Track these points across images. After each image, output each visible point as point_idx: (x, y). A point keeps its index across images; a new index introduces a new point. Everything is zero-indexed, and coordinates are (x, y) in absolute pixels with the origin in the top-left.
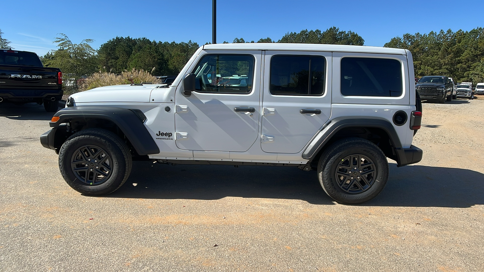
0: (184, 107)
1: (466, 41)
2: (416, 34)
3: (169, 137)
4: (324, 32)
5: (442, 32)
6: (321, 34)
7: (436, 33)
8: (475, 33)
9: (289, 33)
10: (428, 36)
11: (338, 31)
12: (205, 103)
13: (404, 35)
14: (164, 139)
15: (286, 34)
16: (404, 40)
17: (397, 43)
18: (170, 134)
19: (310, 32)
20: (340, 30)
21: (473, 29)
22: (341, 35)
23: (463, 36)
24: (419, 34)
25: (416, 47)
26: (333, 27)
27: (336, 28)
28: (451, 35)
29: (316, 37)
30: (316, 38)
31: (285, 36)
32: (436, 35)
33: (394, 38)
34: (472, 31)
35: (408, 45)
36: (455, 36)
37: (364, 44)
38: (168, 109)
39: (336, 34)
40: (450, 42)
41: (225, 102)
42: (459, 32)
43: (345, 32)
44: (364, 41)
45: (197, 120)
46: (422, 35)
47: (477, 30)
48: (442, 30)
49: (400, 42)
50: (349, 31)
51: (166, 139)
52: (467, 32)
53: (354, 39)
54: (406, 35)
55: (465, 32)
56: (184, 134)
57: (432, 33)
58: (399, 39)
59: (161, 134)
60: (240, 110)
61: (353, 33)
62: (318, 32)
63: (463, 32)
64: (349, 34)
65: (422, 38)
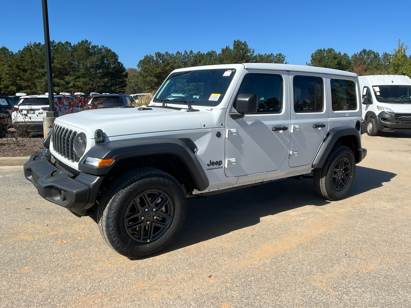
0: (234, 130)
1: (204, 62)
2: (165, 52)
3: (219, 165)
4: (75, 45)
5: (186, 52)
6: (71, 47)
7: (181, 53)
8: (210, 55)
9: (33, 43)
10: (175, 55)
11: (91, 44)
12: (250, 125)
13: (155, 53)
14: (214, 169)
15: (28, 44)
16: (156, 58)
17: (150, 61)
18: (220, 163)
19: (58, 43)
20: (93, 44)
21: (208, 52)
22: (95, 50)
23: (202, 57)
24: (168, 53)
25: (167, 65)
26: (84, 41)
27: (88, 42)
28: (193, 55)
29: (67, 49)
30: (67, 51)
31: (27, 46)
32: (181, 54)
33: (147, 56)
34: (208, 53)
35: (160, 63)
36: (196, 57)
37: (118, 60)
38: (219, 135)
39: (89, 48)
40: (193, 62)
41: (266, 123)
42: (199, 53)
43: (98, 46)
44: (118, 57)
45: (243, 143)
46: (170, 54)
47: (211, 52)
48: (185, 51)
49: (153, 60)
50: (102, 46)
51: (216, 168)
52: (204, 54)
53: (108, 55)
54: (157, 54)
55: (203, 54)
56: (233, 160)
57: (178, 53)
58: (151, 56)
59: (212, 163)
60: (277, 129)
61: (106, 47)
62: (69, 44)
63: (201, 53)
64: (102, 49)
65: (171, 57)
